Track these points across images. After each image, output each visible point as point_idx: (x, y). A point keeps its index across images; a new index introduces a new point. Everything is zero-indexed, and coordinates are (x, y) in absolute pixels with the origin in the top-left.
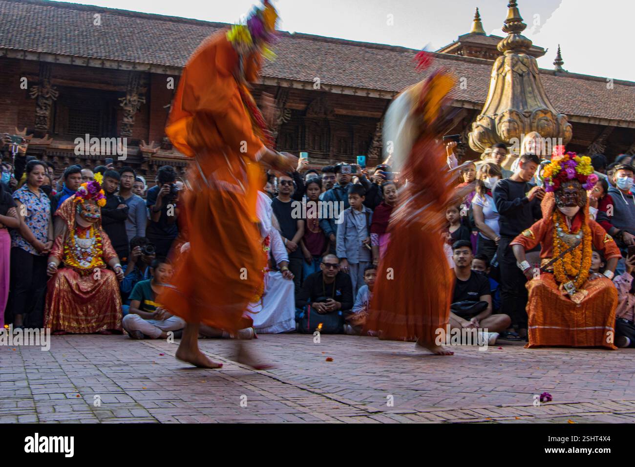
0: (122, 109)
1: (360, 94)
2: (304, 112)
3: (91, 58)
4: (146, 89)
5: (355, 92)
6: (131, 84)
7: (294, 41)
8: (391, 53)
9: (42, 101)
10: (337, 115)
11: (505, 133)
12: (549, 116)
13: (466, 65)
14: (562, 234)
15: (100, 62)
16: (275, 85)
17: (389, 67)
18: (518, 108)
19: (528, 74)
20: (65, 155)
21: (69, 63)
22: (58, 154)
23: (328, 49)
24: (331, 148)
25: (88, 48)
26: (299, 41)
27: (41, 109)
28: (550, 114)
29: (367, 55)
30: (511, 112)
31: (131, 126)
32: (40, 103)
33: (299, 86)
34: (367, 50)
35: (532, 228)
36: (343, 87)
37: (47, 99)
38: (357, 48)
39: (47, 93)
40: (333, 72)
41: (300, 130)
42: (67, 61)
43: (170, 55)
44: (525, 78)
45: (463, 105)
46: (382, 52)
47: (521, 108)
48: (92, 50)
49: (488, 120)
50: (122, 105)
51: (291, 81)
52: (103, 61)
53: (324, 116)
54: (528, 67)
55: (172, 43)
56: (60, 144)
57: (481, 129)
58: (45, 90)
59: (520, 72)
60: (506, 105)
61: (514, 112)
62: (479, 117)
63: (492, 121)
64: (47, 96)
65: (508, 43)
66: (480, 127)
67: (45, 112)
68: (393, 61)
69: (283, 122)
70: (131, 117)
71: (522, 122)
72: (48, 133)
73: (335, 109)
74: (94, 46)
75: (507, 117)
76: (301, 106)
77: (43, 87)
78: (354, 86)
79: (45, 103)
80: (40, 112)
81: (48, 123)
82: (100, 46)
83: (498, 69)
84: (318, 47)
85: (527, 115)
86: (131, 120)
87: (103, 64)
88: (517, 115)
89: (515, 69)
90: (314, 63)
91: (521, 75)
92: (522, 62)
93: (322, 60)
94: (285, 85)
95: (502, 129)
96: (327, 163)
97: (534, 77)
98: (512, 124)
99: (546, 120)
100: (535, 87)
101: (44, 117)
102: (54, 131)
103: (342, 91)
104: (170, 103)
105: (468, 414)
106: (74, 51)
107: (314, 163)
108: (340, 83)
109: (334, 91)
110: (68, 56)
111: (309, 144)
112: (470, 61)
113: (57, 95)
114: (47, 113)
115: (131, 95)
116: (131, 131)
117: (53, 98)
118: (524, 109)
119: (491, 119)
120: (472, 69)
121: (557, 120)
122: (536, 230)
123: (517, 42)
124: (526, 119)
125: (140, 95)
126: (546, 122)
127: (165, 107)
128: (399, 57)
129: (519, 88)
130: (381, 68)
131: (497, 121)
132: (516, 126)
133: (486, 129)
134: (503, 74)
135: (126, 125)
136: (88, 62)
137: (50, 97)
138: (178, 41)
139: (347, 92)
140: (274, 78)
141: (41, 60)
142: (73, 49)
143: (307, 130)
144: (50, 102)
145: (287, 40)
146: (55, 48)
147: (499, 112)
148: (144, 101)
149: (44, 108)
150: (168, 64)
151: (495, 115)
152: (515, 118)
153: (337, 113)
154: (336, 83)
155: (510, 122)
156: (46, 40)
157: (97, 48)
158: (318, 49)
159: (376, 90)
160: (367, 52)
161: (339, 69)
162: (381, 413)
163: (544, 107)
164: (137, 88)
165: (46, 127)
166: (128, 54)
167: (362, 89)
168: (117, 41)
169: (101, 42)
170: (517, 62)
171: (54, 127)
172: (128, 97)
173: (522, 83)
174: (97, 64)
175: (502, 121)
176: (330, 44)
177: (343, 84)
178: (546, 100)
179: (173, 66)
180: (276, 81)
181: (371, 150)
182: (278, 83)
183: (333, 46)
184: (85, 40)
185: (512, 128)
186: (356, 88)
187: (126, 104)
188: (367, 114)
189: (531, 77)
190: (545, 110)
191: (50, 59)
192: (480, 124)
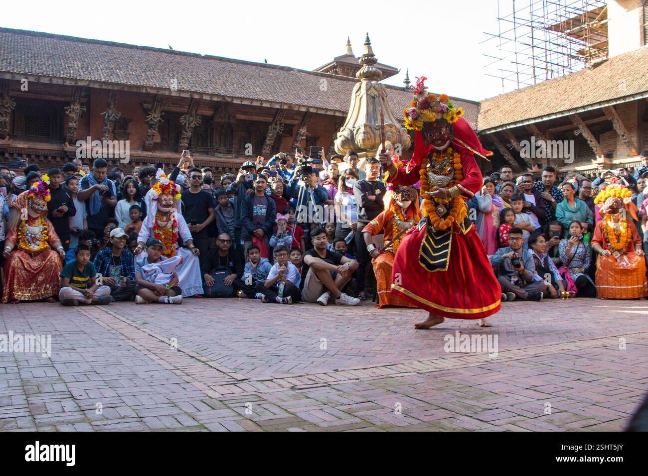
0: (67, 115)
1: (255, 104)
2: (211, 118)
3: (41, 75)
4: (86, 99)
5: (251, 103)
6: (74, 96)
7: (205, 61)
8: (281, 71)
9: (3, 110)
10: (238, 120)
11: (361, 141)
12: (393, 130)
13: (338, 82)
14: (399, 222)
15: (48, 79)
16: (189, 96)
17: (278, 83)
18: (371, 122)
19: (379, 97)
22: (17, 152)
23: (232, 68)
24: (234, 146)
25: (39, 68)
26: (208, 61)
27: (3, 116)
28: (394, 127)
29: (262, 73)
30: (365, 126)
31: (75, 129)
33: (208, 98)
34: (262, 69)
35: (377, 218)
36: (242, 99)
37: (6, 108)
38: (254, 67)
39: (7, 103)
40: (235, 86)
41: (209, 132)
44: (376, 100)
45: (335, 113)
46: (273, 71)
47: (373, 123)
48: (42, 69)
49: (349, 131)
50: (67, 112)
51: (201, 94)
52: (51, 78)
53: (227, 121)
54: (378, 91)
56: (19, 144)
57: (342, 138)
58: (5, 101)
59: (373, 95)
60: (362, 120)
61: (368, 127)
62: (342, 129)
63: (352, 132)
64: (7, 106)
65: (363, 73)
66: (342, 137)
67: (5, 118)
68: (282, 78)
69: (196, 126)
70: (75, 122)
71: (373, 133)
72: (8, 135)
73: (237, 115)
74: (44, 66)
75: (362, 130)
76: (209, 113)
77: (4, 98)
78: (251, 97)
79: (6, 112)
81: (9, 127)
82: (49, 65)
83: (357, 92)
84: (223, 66)
85: (377, 128)
86: (74, 124)
87: (51, 80)
88: (370, 128)
89: (369, 93)
90: (220, 79)
91: (373, 98)
92: (374, 88)
93: (226, 77)
94: (196, 97)
95: (359, 138)
96: (231, 157)
97: (383, 99)
98: (366, 135)
99: (392, 132)
100: (383, 106)
101: (5, 123)
102: (13, 134)
103: (241, 101)
104: (106, 111)
105: (311, 380)
106: (27, 70)
107: (220, 157)
108: (240, 96)
109: (235, 102)
111: (216, 142)
112: (341, 79)
113: (14, 105)
114: (7, 119)
115: (74, 105)
116: (75, 133)
117: (11, 107)
118: (375, 124)
119: (351, 130)
120: (343, 85)
121: (399, 132)
122: (380, 219)
123: (371, 72)
124: (376, 131)
125: (82, 104)
126: (391, 134)
127: (102, 114)
128: (286, 75)
129: (371, 107)
130: (273, 83)
131: (355, 132)
132: (369, 136)
133: (347, 138)
134: (360, 96)
135: (71, 128)
137: (9, 106)
138: (112, 61)
139: (245, 103)
140: (188, 91)
141: (1, 78)
143: (214, 132)
144: (9, 111)
145: (199, 60)
146: (12, 68)
147: (357, 126)
148: (85, 109)
149: (5, 115)
150: (103, 80)
151: (354, 127)
152: (369, 130)
153: (237, 118)
154: (237, 95)
155: (364, 133)
157: (46, 67)
158: (224, 68)
159: (268, 101)
160: (261, 70)
161: (240, 84)
162: (245, 381)
163: (390, 122)
164: (79, 99)
165: (7, 130)
166: (72, 72)
167: (257, 100)
168: (63, 61)
169: (50, 63)
170: (370, 87)
171: (13, 130)
172: (72, 106)
173: (374, 104)
174: (46, 81)
175: (359, 132)
176: (233, 64)
177: (242, 96)
178: (392, 116)
180: (189, 94)
181: (265, 147)
182: (191, 95)
183: (235, 65)
184: (37, 61)
185: (366, 138)
186: (252, 100)
187: (70, 112)
188: (262, 119)
189: (381, 98)
190: (390, 124)
191: (7, 77)
192: (343, 134)
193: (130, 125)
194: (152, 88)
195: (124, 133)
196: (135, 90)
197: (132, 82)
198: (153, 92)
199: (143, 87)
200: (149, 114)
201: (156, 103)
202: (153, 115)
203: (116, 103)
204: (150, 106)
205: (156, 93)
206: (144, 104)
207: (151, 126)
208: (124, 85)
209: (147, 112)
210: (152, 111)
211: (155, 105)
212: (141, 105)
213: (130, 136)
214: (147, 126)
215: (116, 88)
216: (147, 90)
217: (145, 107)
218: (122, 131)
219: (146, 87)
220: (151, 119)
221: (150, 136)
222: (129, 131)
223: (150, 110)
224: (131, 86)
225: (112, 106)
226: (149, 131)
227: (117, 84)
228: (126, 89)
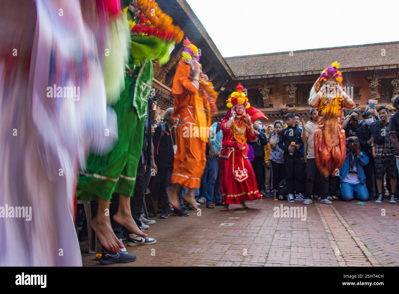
3: (307, 71)
9: (291, 92)
15: (311, 72)
16: (396, 68)
20: (302, 113)
21: (299, 75)
22: (300, 113)
25: (306, 67)
27: (291, 95)
32: (290, 93)
37: (292, 91)
39: (292, 88)
42: (298, 74)
43: (342, 63)
48: (308, 68)
52: (312, 71)
55: (343, 58)
56: (300, 108)
58: (291, 88)
64: (292, 90)
67: (292, 96)
72: (295, 104)
74: (308, 66)
77: (290, 86)
79: (292, 93)
80: (291, 97)
81: (295, 101)
82: (311, 65)
87: (313, 73)
101: (292, 98)
102: (297, 103)
106: (300, 70)
110: (298, 72)
113: (296, 89)
114: (293, 97)
117: (295, 90)
136: (306, 73)
137: (293, 90)
138: (346, 56)
141: (288, 76)
142: (300, 69)
144: (294, 92)
146: (293, 70)
149: (292, 95)
156: (289, 67)
157: (310, 66)
165: (294, 102)
166: (323, 66)
168: (318, 62)
169: (312, 64)
171: (297, 101)
174: (310, 73)
179: (343, 68)
184: (305, 64)
191: (291, 75)
193: (360, 91)
194: (370, 67)
195: (357, 95)
196: (360, 70)
197: (358, 65)
198: (371, 69)
199: (365, 67)
200: (371, 83)
201: (374, 75)
202: (374, 82)
203: (350, 79)
204: (371, 78)
205: (374, 69)
206: (368, 77)
207: (373, 89)
208: (353, 68)
209: (369, 81)
210: (373, 80)
211: (374, 76)
212: (366, 78)
213: (361, 97)
214: (370, 90)
215: (349, 71)
216: (367, 69)
217: (369, 79)
218: (357, 94)
219: (367, 66)
220: (373, 85)
221: (373, 95)
222: (360, 94)
223: (371, 80)
224: (357, 68)
225: (348, 81)
226: (372, 92)
227: (349, 68)
228: (355, 70)
